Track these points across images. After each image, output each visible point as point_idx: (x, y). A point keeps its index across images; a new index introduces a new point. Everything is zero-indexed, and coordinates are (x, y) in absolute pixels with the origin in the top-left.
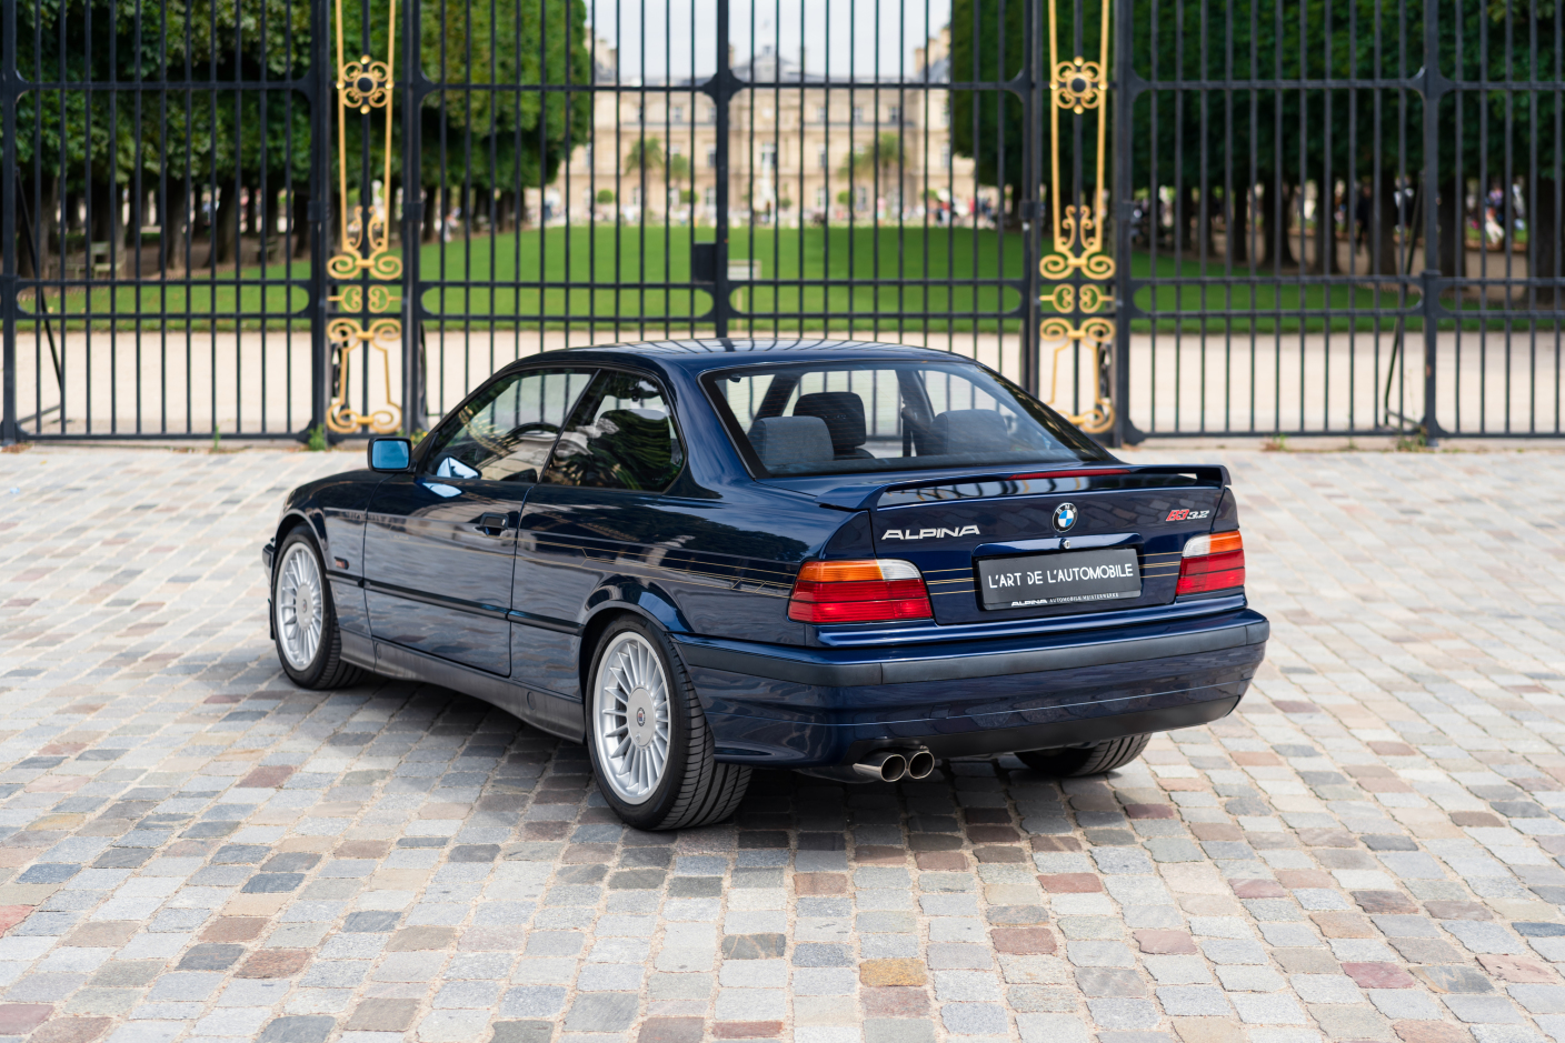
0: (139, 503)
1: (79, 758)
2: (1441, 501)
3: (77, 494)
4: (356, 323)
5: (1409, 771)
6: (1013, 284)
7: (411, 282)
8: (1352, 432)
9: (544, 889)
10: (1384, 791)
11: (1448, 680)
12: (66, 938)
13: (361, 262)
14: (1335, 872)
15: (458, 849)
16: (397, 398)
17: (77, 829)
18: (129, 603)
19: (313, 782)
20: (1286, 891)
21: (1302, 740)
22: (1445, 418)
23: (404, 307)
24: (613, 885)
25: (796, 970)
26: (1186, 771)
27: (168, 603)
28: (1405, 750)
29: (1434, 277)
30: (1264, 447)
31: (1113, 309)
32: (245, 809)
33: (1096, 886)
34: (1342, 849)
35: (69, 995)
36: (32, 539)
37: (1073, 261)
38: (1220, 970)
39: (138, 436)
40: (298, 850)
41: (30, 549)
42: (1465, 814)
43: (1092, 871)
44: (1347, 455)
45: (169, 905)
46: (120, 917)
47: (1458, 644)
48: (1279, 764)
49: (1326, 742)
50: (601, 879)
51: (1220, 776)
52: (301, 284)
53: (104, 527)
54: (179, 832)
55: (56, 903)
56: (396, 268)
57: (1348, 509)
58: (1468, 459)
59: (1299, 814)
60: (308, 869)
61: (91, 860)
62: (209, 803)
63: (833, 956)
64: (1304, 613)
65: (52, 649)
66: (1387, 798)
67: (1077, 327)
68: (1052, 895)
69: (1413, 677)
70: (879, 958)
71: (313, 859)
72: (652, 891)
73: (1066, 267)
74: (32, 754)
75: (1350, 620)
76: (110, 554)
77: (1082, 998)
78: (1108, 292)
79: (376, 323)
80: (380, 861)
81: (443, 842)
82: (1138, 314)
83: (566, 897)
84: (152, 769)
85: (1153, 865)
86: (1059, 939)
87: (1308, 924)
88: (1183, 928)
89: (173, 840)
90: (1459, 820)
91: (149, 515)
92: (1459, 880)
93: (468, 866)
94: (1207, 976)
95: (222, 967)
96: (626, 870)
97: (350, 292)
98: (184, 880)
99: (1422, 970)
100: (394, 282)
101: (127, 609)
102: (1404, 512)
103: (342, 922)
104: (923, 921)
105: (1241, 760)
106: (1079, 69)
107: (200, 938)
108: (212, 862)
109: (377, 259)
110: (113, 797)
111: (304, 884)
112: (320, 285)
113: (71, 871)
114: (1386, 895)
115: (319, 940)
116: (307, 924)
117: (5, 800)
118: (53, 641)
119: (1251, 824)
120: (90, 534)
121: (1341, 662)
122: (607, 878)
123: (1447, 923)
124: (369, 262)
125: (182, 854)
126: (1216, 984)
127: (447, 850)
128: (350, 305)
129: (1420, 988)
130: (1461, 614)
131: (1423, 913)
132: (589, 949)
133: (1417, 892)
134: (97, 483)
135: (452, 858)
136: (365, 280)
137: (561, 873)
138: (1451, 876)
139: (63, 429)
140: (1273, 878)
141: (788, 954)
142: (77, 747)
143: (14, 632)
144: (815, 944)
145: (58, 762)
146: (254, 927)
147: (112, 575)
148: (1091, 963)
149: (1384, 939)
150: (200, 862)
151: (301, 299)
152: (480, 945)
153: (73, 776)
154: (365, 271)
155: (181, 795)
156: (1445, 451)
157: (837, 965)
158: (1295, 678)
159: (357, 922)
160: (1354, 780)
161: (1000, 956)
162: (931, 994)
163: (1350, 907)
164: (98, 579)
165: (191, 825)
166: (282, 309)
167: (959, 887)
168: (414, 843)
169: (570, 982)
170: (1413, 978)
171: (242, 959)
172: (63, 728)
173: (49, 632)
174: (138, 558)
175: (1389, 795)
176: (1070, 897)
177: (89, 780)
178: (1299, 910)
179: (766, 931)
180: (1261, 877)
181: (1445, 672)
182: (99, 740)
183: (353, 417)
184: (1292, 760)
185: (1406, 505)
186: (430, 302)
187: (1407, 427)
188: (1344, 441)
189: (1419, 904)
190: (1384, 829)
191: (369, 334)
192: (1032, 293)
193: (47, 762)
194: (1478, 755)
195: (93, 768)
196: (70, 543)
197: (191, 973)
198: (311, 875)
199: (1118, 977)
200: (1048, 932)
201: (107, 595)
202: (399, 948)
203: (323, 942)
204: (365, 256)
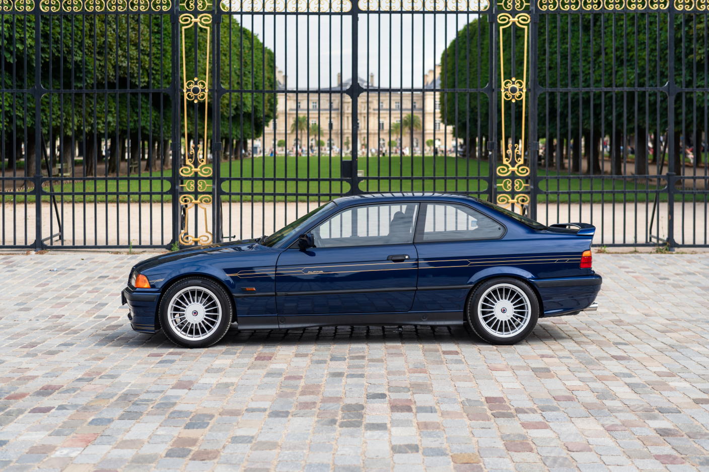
0: (100, 275)
1: (100, 378)
2: (677, 274)
3: (72, 271)
4: (192, 197)
5: (673, 383)
6: (484, 179)
7: (216, 178)
8: (636, 245)
9: (312, 428)
10: (664, 390)
11: (687, 348)
12: (116, 445)
13: (194, 169)
14: (646, 421)
15: (272, 412)
16: (210, 229)
17: (107, 405)
18: (104, 317)
19: (204, 387)
20: (626, 428)
21: (626, 371)
22: (677, 238)
23: (213, 189)
24: (341, 425)
25: (425, 458)
26: (578, 383)
27: (121, 317)
28: (671, 375)
29: (673, 175)
30: (597, 251)
31: (529, 190)
32: (177, 397)
33: (546, 427)
34: (649, 413)
35: (123, 467)
36: (56, 290)
37: (511, 168)
38: (603, 458)
39: (96, 247)
40: (204, 413)
41: (56, 295)
42: (699, 399)
43: (543, 421)
44: (633, 255)
45: (155, 433)
46: (136, 438)
47: (690, 333)
48: (618, 380)
49: (636, 371)
50: (335, 424)
51: (592, 385)
52: (168, 179)
53: (86, 286)
54: (151, 406)
55: (108, 432)
56: (210, 171)
57: (636, 278)
58: (688, 256)
59: (629, 399)
60: (210, 420)
61: (117, 417)
62: (161, 395)
63: (440, 452)
64: (621, 321)
65: (76, 335)
66: (665, 393)
67: (513, 198)
68: (528, 430)
69: (672, 347)
70: (459, 453)
71: (211, 416)
72: (358, 428)
73: (508, 171)
74: (79, 376)
75: (641, 324)
76: (92, 296)
77: (546, 468)
78: (527, 182)
79: (200, 197)
80: (240, 417)
81: (265, 410)
82: (541, 192)
83: (322, 431)
84: (133, 382)
85: (569, 419)
86: (533, 446)
87: (637, 441)
88: (585, 442)
89: (150, 409)
90: (697, 402)
91: (106, 280)
92: (699, 424)
93: (277, 419)
94: (597, 460)
95: (184, 456)
96: (345, 420)
97: (189, 183)
98: (159, 424)
99: (688, 458)
100: (209, 178)
101: (104, 319)
102: (661, 279)
103: (230, 440)
104: (474, 440)
105: (601, 379)
106: (514, 83)
107: (171, 446)
108: (169, 417)
109: (201, 168)
110: (119, 393)
111: (210, 426)
112: (176, 179)
113: (110, 421)
114: (670, 430)
115: (222, 447)
116: (216, 441)
117: (74, 394)
118: (75, 332)
119: (608, 403)
120: (81, 288)
121: (639, 340)
122: (338, 423)
123: (696, 440)
124: (198, 169)
125: (155, 414)
126: (602, 463)
127: (267, 413)
128: (189, 189)
129: (687, 464)
130: (689, 321)
131: (686, 437)
132: (337, 450)
133: (682, 429)
134: (80, 267)
135: (270, 416)
136: (196, 177)
137: (318, 422)
138: (696, 423)
139: (62, 243)
140: (620, 423)
141: (420, 452)
142: (98, 373)
143: (57, 329)
144: (431, 448)
145: (92, 380)
146: (194, 442)
147: (94, 305)
148: (548, 455)
149: (670, 446)
150: (163, 418)
151: (167, 186)
152: (290, 449)
153: (99, 385)
154: (196, 173)
155: (148, 392)
156: (678, 253)
157: (442, 455)
158: (620, 346)
159: (235, 440)
160: (650, 387)
161: (510, 452)
162: (483, 466)
163: (654, 434)
164: (89, 307)
165: (156, 403)
166: (159, 190)
167: (488, 427)
168: (253, 410)
169: (331, 462)
170: (684, 461)
171: (192, 453)
172: (90, 366)
173: (72, 329)
174: (104, 298)
175: (666, 392)
176: (535, 430)
177: (107, 386)
178: (633, 436)
179: (410, 443)
180: (615, 423)
181: (685, 344)
182: (107, 371)
183: (190, 238)
184: (623, 379)
185: (662, 276)
186: (225, 186)
187: (660, 242)
188: (632, 249)
189: (683, 433)
190: (666, 405)
191: (198, 201)
192: (493, 182)
193: (88, 379)
194: (703, 377)
195: (108, 382)
196: (73, 292)
197: (171, 459)
198: (212, 422)
199: (561, 460)
200: (529, 444)
201: (94, 314)
202: (256, 449)
203: (224, 447)
204: (196, 167)
